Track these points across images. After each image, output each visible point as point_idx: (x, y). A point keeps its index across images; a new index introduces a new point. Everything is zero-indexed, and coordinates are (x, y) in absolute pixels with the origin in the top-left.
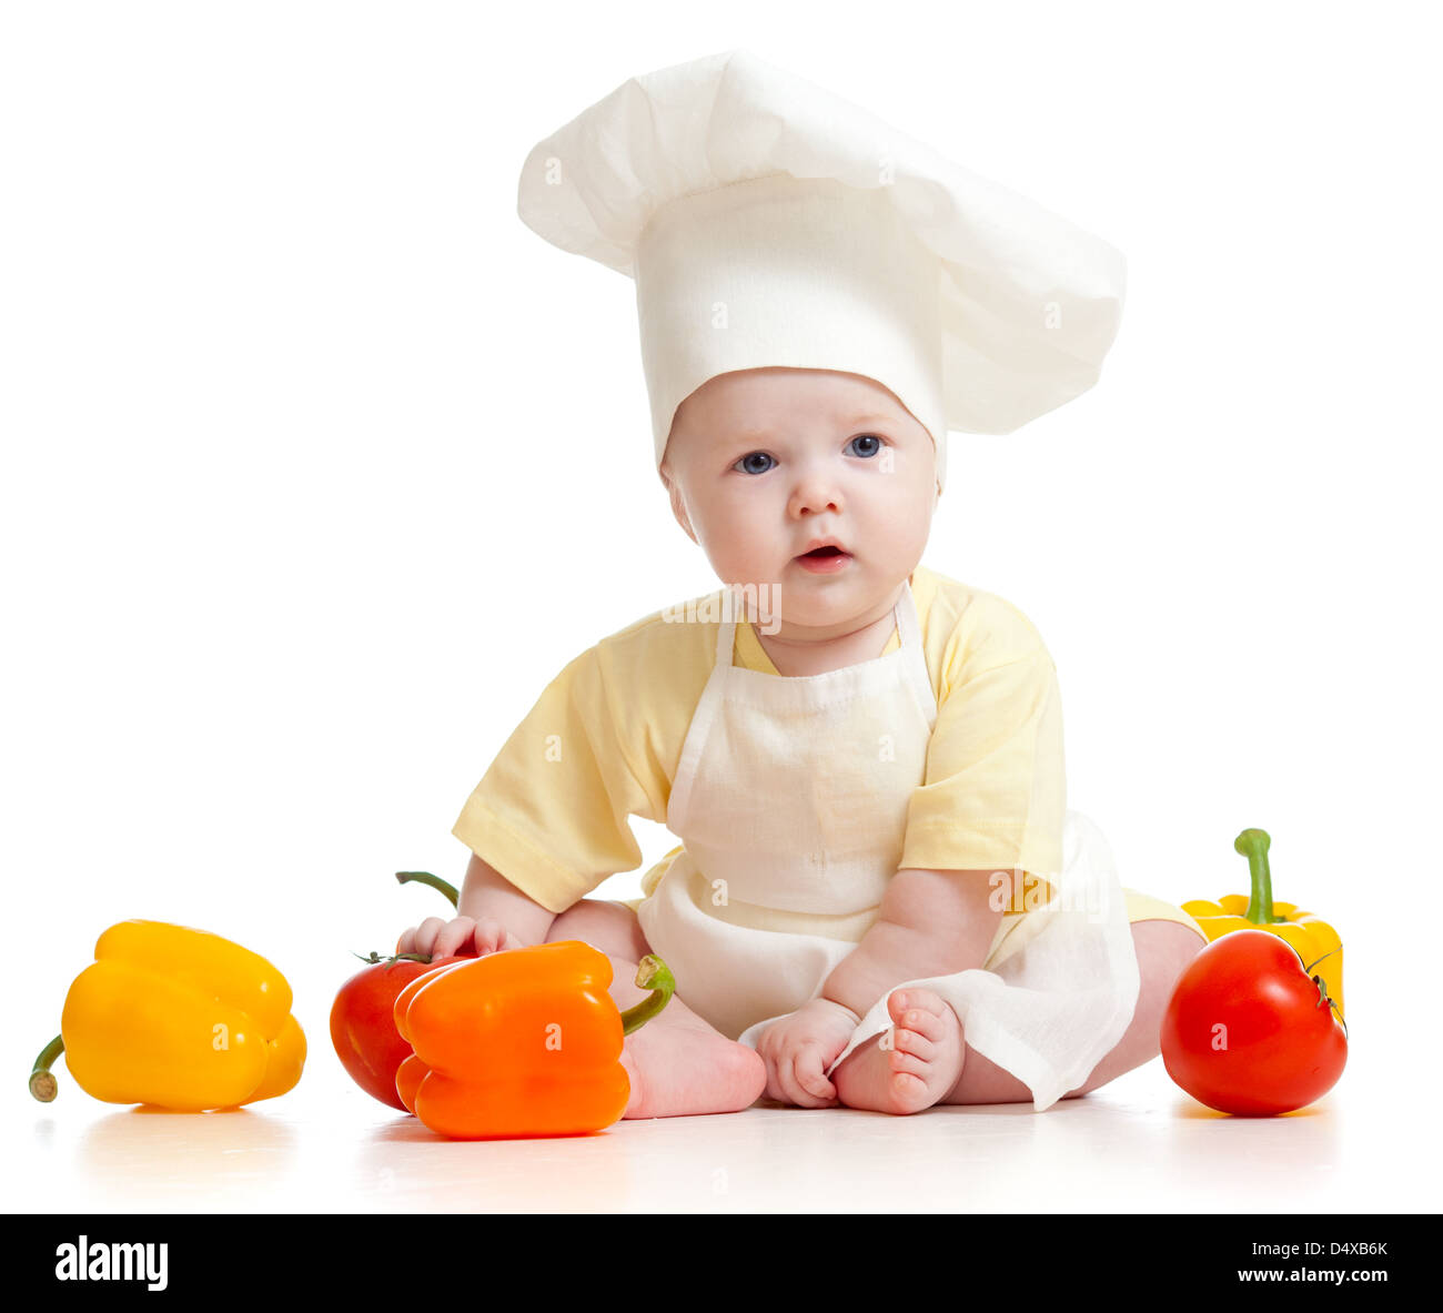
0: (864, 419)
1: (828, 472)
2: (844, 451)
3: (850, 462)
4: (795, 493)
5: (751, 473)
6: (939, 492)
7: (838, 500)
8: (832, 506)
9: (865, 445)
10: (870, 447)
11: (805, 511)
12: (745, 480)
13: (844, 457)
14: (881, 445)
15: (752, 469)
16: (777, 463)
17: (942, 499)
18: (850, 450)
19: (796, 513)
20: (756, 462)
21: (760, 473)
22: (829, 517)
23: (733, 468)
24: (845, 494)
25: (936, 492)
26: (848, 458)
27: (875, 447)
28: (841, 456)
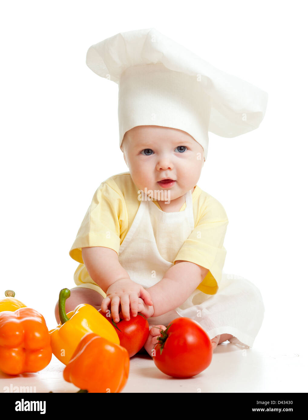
0: (182, 142)
2: (175, 151)
3: (176, 155)
4: (158, 163)
5: (147, 155)
6: (205, 161)
7: (171, 166)
8: (169, 168)
10: (183, 150)
11: (161, 169)
12: (144, 157)
13: (175, 153)
14: (186, 150)
15: (147, 153)
16: (154, 153)
17: (205, 163)
18: (177, 150)
19: (158, 169)
20: (148, 151)
21: (149, 155)
22: (168, 171)
23: (140, 153)
24: (174, 164)
25: (203, 161)
27: (184, 149)
28: (173, 152)
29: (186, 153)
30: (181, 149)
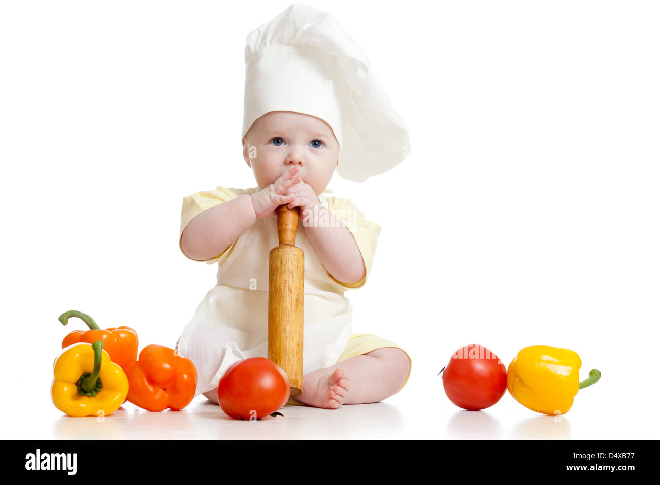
0: (319, 135)
1: (302, 151)
2: (309, 144)
3: (310, 149)
4: (289, 155)
5: (276, 145)
6: (337, 164)
7: (303, 162)
8: (300, 163)
9: (316, 143)
11: (291, 162)
12: (272, 146)
14: (321, 145)
15: (276, 143)
16: (285, 144)
18: (311, 144)
19: (288, 162)
20: (278, 141)
21: (278, 145)
22: (298, 166)
23: (270, 142)
24: (306, 160)
26: (309, 147)
27: (319, 145)
28: (307, 146)
29: (321, 149)
30: (315, 144)
